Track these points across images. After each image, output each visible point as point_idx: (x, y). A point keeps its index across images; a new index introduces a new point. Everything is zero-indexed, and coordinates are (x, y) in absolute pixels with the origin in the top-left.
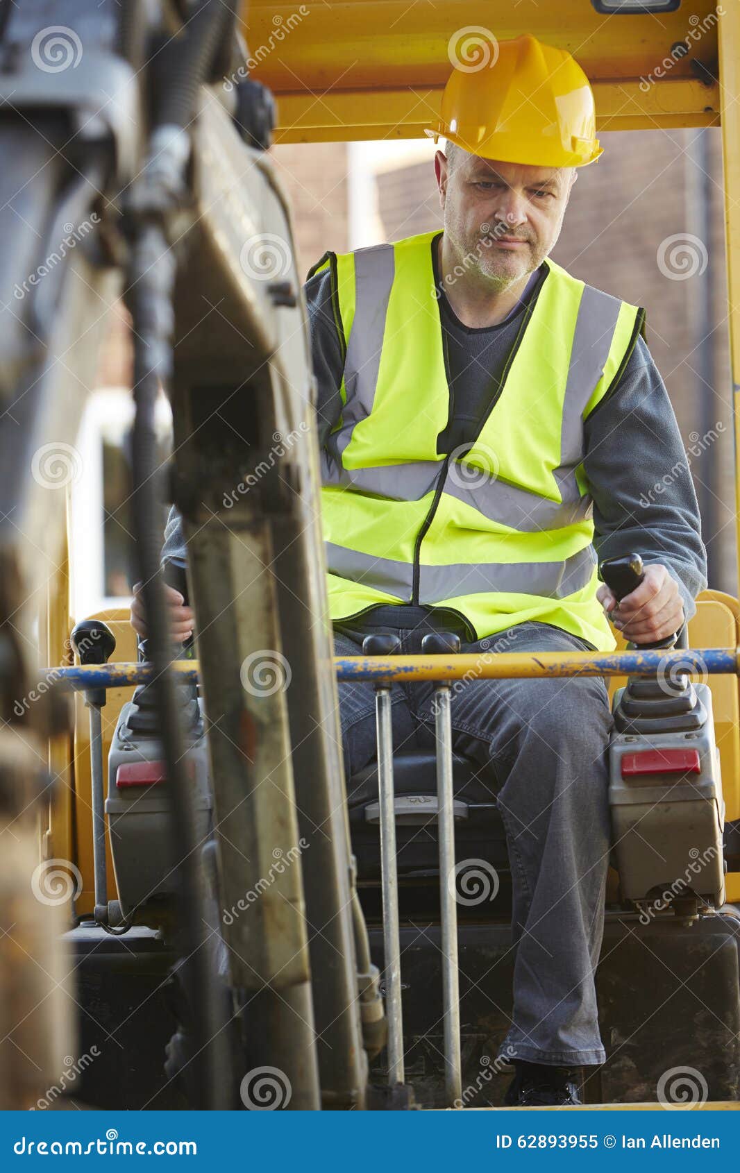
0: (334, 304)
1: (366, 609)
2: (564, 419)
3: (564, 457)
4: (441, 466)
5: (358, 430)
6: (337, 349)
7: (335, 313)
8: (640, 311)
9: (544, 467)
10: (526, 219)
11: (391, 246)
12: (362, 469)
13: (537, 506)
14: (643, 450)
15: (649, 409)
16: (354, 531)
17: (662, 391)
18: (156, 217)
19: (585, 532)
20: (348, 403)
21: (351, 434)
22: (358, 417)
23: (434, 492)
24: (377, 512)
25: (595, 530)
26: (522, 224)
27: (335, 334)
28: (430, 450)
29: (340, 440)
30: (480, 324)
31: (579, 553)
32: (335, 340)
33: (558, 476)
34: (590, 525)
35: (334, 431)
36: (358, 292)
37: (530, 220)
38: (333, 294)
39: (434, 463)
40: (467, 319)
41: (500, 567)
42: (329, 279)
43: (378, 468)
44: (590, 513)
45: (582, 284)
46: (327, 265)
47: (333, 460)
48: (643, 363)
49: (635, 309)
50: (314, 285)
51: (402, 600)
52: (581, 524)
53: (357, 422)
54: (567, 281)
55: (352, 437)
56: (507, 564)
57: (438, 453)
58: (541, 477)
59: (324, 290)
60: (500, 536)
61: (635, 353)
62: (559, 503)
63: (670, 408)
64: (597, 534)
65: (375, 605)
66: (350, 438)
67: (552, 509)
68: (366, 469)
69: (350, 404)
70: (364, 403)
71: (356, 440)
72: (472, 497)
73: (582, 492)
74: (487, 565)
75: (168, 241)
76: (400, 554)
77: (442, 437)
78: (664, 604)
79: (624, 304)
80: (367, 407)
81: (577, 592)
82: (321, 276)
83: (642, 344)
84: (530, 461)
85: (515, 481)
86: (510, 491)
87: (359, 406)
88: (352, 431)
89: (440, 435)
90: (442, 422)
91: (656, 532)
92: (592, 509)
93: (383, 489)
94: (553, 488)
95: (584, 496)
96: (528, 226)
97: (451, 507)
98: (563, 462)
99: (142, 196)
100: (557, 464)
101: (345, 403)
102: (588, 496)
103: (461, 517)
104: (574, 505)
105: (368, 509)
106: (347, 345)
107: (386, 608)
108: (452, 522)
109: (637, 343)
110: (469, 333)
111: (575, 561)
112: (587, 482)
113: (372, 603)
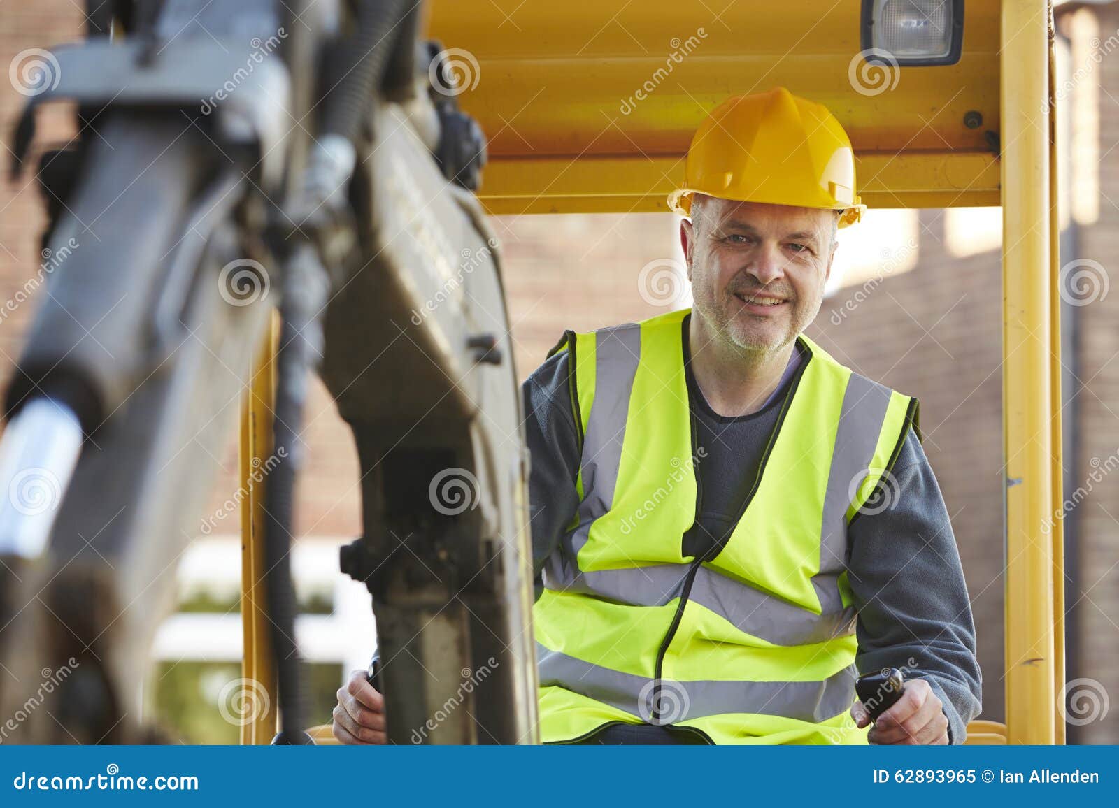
0: (571, 387)
1: (600, 727)
2: (825, 521)
3: (825, 563)
4: (687, 570)
5: (596, 528)
6: (574, 439)
7: (572, 398)
8: (913, 402)
9: (801, 572)
10: (782, 275)
11: (637, 325)
12: (599, 572)
13: (792, 616)
14: (913, 558)
15: (920, 512)
16: (588, 641)
17: (936, 494)
18: (312, 234)
19: (848, 648)
20: (584, 499)
21: (588, 531)
22: (595, 513)
23: (678, 599)
24: (614, 619)
25: (858, 647)
26: (778, 279)
27: (570, 419)
28: (673, 550)
29: (576, 539)
30: (734, 411)
31: (842, 672)
32: (571, 428)
33: (818, 585)
34: (853, 641)
35: (569, 530)
36: (599, 375)
37: (787, 275)
38: (570, 375)
39: (678, 566)
40: (719, 408)
41: (751, 685)
42: (567, 360)
43: (617, 570)
44: (853, 628)
45: (847, 372)
46: (566, 347)
47: (569, 563)
48: (915, 460)
49: (906, 400)
50: (550, 368)
51: (640, 719)
52: (845, 639)
53: (594, 518)
54: (831, 368)
55: (589, 535)
56: (759, 683)
57: (684, 555)
58: (798, 585)
59: (561, 371)
60: (754, 650)
61: (905, 448)
62: (818, 614)
63: (945, 512)
64: (860, 652)
65: (610, 722)
66: (586, 536)
67: (811, 621)
68: (604, 571)
69: (587, 500)
70: (602, 498)
71: (593, 539)
72: (722, 606)
73: (845, 603)
74: (738, 683)
75: (324, 263)
76: (641, 669)
77: (688, 536)
78: (926, 723)
79: (895, 393)
80: (606, 501)
81: (838, 716)
82: (559, 358)
83: (914, 440)
84: (786, 565)
85: (770, 589)
86: (764, 600)
87: (597, 501)
88: (589, 527)
89: (686, 535)
90: (688, 520)
91: (925, 649)
92: (855, 625)
93: (622, 594)
94: (811, 597)
95: (848, 607)
96: (785, 282)
97: (698, 616)
98: (823, 568)
99: (297, 210)
100: (816, 571)
101: (582, 498)
102: (851, 608)
103: (707, 626)
104: (834, 619)
105: (605, 615)
106: (585, 434)
107: (622, 727)
108: (699, 633)
109: (908, 437)
110: (721, 422)
111: (836, 680)
112: (851, 593)
113: (607, 721)
